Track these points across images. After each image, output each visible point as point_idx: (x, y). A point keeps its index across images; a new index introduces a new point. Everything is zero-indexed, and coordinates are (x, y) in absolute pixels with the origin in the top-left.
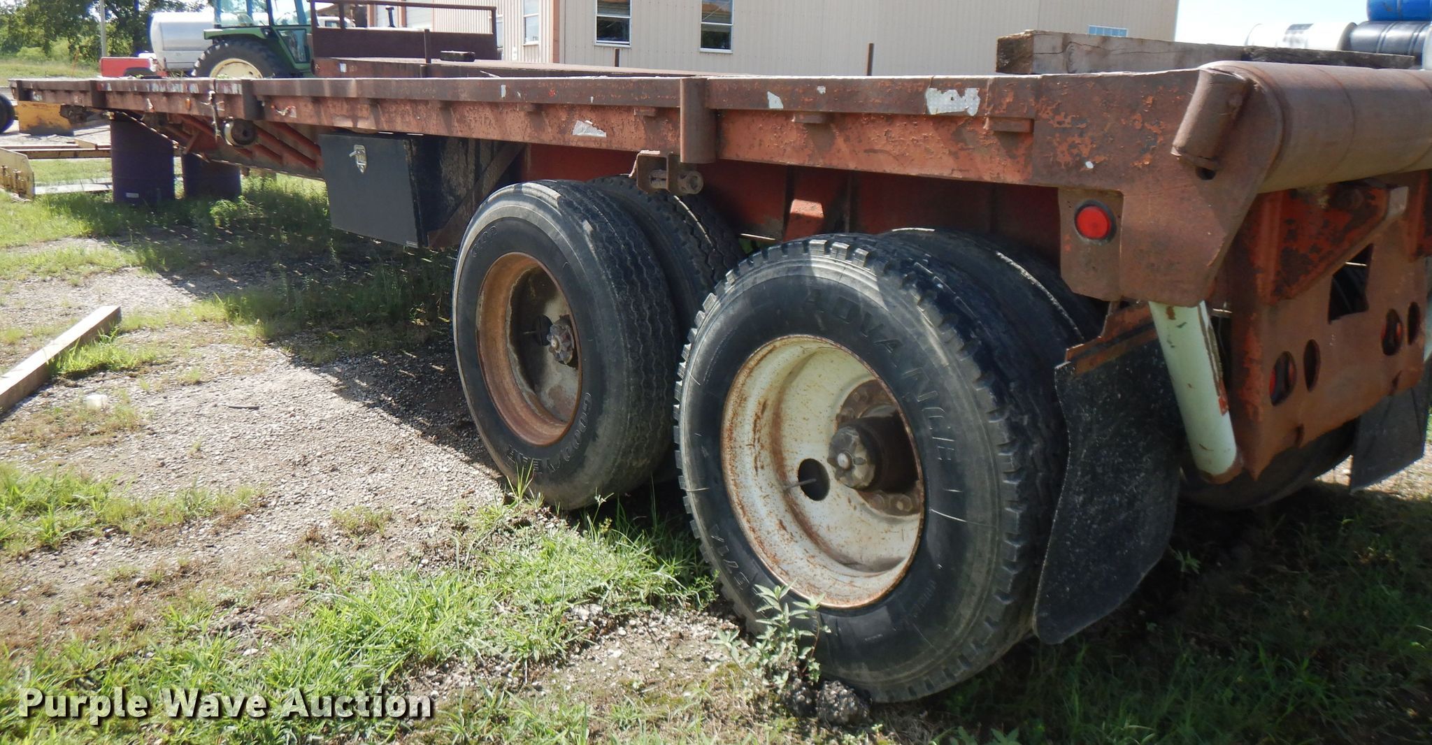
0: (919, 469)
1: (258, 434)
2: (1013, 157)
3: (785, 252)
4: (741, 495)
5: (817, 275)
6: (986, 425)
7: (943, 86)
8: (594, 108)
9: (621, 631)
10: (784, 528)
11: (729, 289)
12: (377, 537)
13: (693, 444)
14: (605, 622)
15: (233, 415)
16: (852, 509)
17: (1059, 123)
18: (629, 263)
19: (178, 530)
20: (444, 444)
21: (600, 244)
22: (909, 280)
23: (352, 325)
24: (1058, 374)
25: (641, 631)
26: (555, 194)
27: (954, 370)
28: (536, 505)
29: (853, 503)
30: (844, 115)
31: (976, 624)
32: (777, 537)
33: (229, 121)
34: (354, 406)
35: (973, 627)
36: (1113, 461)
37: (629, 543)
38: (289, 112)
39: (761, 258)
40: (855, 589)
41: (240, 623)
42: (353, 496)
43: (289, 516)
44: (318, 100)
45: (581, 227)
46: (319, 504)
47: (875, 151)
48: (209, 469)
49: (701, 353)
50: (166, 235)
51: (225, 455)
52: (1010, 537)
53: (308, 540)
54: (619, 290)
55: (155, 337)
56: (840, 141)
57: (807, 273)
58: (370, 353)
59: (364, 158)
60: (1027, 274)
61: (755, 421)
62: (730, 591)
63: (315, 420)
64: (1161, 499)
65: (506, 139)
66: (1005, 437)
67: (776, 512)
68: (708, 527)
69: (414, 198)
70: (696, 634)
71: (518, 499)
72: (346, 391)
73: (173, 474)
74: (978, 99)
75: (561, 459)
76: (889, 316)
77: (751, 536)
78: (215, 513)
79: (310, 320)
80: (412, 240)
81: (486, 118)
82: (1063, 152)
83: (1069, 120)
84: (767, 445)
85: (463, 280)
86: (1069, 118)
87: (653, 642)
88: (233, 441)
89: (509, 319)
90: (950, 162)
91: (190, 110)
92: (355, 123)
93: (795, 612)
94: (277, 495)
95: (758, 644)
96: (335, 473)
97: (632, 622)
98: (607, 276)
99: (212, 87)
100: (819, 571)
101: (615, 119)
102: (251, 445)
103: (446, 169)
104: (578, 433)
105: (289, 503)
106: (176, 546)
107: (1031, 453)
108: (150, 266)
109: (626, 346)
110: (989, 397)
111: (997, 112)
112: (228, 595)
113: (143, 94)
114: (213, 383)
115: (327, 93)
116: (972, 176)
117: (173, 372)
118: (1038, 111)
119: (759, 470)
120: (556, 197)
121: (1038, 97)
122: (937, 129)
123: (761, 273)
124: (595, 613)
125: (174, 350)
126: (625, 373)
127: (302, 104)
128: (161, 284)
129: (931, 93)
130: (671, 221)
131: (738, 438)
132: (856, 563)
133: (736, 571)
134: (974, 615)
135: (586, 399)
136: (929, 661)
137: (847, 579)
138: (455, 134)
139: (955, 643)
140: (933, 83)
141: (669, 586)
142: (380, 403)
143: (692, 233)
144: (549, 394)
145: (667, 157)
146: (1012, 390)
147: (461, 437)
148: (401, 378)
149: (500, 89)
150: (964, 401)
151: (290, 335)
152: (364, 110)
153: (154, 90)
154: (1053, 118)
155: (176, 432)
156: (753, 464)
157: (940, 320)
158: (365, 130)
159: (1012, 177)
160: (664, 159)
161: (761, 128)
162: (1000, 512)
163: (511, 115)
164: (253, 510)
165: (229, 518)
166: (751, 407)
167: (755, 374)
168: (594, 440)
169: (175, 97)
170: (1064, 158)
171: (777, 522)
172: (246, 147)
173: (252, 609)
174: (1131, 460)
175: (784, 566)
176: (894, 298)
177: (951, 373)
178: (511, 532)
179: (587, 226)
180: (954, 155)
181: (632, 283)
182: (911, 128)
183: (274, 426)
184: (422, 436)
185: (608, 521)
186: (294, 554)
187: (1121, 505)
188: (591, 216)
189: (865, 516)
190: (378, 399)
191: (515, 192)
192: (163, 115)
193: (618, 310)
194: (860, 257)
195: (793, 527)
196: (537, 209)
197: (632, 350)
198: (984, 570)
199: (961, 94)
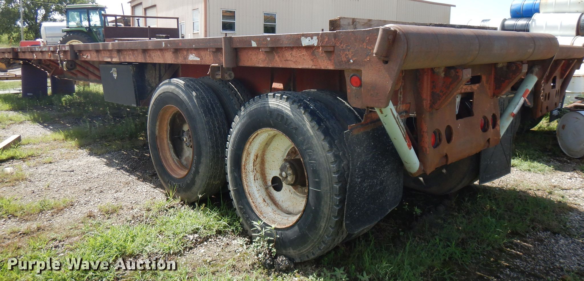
0: (306, 174)
1: (73, 180)
2: (330, 60)
3: (260, 98)
4: (249, 190)
5: (270, 106)
6: (326, 156)
7: (306, 36)
8: (196, 49)
9: (205, 243)
10: (265, 202)
11: (242, 113)
12: (115, 215)
13: (232, 172)
14: (199, 240)
15: (63, 174)
16: (291, 194)
17: (342, 47)
18: (210, 107)
19: (37, 215)
20: (146, 182)
21: (199, 100)
22: (300, 106)
23: (115, 140)
24: (345, 134)
25: (213, 243)
26: (183, 82)
27: (315, 137)
28: (178, 201)
29: (291, 192)
30: (277, 48)
31: (327, 228)
32: (262, 205)
33: (65, 61)
34: (112, 169)
35: (325, 230)
36: (372, 167)
37: (211, 212)
38: (87, 56)
39: (252, 101)
40: (288, 221)
41: (58, 246)
42: (108, 201)
43: (82, 209)
44: (98, 51)
45: (192, 94)
46: (94, 204)
47: (288, 60)
48: (52, 193)
49: (233, 137)
50: (43, 109)
51: (59, 188)
52: (336, 195)
53: (88, 216)
54: (206, 116)
55: (34, 147)
56: (276, 57)
57: (267, 105)
58: (121, 150)
59: (116, 73)
60: (347, 104)
61: (254, 162)
62: (246, 227)
63: (96, 175)
64: (395, 183)
65: (166, 63)
66: (333, 159)
67: (262, 196)
68: (238, 202)
69: (135, 87)
70: (234, 243)
71: (171, 198)
72: (109, 164)
73: (37, 195)
74: (317, 40)
75: (187, 182)
76: (294, 120)
77: (252, 205)
78: (53, 208)
79: (98, 139)
80: (134, 104)
81: (158, 55)
82: (343, 57)
83: (345, 46)
84: (259, 171)
85: (150, 116)
86: (345, 45)
87: (217, 247)
88: (62, 183)
89: (169, 131)
90: (311, 63)
91: (50, 57)
92: (112, 59)
93: (266, 230)
94: (78, 202)
95: (253, 243)
96: (102, 193)
97: (210, 240)
98: (201, 111)
99: (58, 48)
100: (277, 216)
101: (203, 53)
102: (69, 184)
103: (147, 76)
104: (192, 172)
105: (82, 204)
106: (36, 221)
107: (342, 165)
108: (35, 120)
109: (208, 138)
110: (327, 146)
111: (323, 44)
112: (55, 236)
113: (33, 52)
114: (56, 163)
115: (101, 48)
116: (318, 67)
117: (41, 159)
118: (335, 44)
119: (256, 180)
120: (183, 83)
121: (335, 38)
122: (307, 52)
123: (253, 106)
124: (195, 237)
125: (42, 151)
126: (208, 148)
127: (92, 53)
128: (39, 127)
129: (303, 38)
130: (228, 92)
131: (247, 169)
132: (292, 213)
133: (247, 218)
134: (325, 225)
135: (195, 158)
136: (312, 244)
137: (286, 218)
138: (147, 62)
139: (320, 236)
140: (303, 35)
141: (225, 227)
142: (122, 168)
143: (235, 96)
144: (185, 160)
145: (220, 66)
146: (336, 143)
147: (153, 179)
148: (132, 159)
149: (162, 43)
150: (319, 148)
151: (89, 144)
152: (115, 54)
153: (36, 50)
154: (340, 45)
155: (40, 181)
156: (253, 178)
157: (310, 119)
158: (115, 62)
159: (331, 67)
160: (220, 67)
161: (251, 54)
162: (332, 187)
163: (167, 53)
164: (68, 207)
165: (58, 210)
166: (252, 157)
167: (252, 144)
168: (198, 174)
169: (45, 53)
170: (344, 59)
171: (263, 199)
172: (72, 71)
173: (64, 241)
174: (380, 167)
175: (264, 215)
176: (296, 112)
177: (314, 137)
178: (167, 211)
179: (194, 94)
180: (312, 60)
181: (211, 114)
182: (299, 51)
183: (79, 177)
184: (137, 179)
185: (204, 205)
186: (82, 222)
187: (377, 184)
188: (196, 90)
189: (295, 196)
190: (122, 167)
191: (169, 82)
192: (40, 60)
193: (205, 124)
194: (284, 98)
195: (268, 201)
196: (176, 88)
197: (211, 139)
198: (328, 208)
199: (312, 38)
